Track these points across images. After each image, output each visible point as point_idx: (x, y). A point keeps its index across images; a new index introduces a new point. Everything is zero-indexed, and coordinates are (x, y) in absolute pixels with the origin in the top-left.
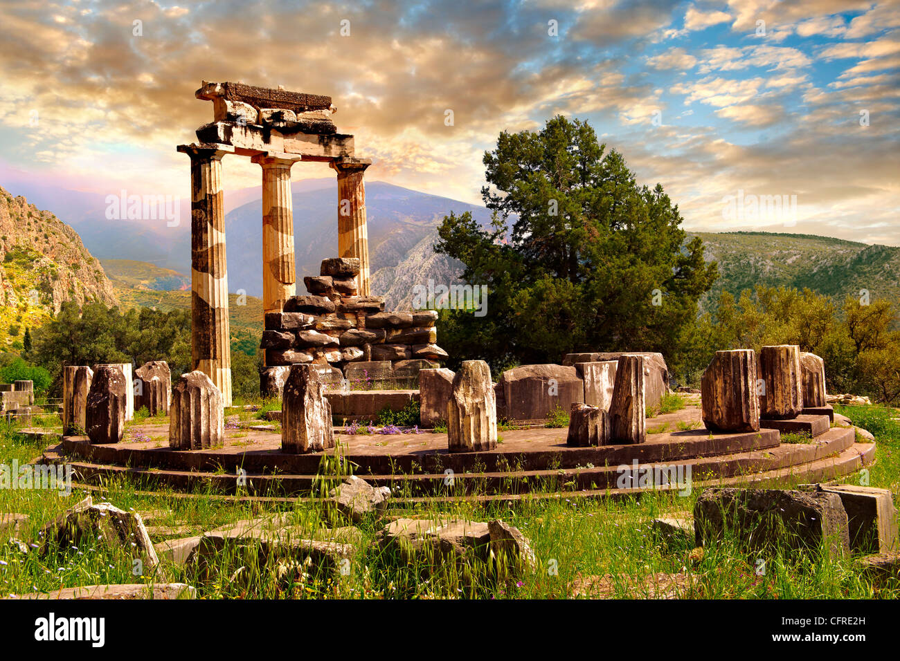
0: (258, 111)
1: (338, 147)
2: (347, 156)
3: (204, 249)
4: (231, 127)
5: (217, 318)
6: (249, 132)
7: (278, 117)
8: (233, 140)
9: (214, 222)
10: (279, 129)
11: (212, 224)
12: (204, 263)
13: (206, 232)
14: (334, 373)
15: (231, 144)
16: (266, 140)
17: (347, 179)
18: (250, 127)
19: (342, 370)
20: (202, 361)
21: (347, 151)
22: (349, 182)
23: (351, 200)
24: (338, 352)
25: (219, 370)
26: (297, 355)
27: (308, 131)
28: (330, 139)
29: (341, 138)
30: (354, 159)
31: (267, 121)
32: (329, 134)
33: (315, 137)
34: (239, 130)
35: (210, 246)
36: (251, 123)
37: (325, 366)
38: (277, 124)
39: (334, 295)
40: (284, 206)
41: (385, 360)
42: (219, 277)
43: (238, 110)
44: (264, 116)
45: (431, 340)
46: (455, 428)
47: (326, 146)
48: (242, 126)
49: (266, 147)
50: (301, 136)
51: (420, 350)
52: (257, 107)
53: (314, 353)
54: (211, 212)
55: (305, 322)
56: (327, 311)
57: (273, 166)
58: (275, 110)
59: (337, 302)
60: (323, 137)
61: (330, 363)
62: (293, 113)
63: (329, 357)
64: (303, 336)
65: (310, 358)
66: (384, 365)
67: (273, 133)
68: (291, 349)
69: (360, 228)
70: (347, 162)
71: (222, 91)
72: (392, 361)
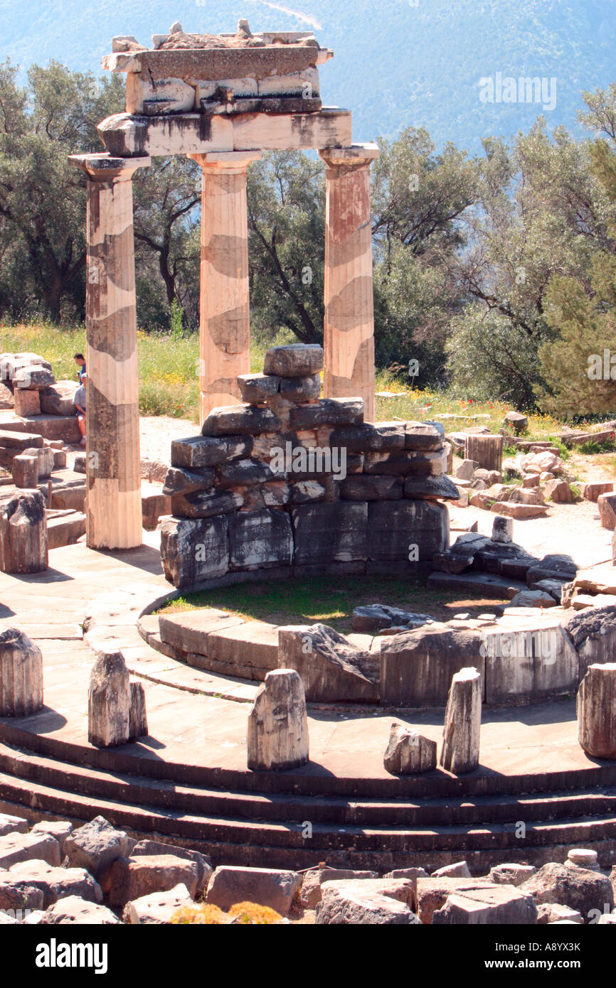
0: (195, 87)
1: (324, 132)
2: (338, 147)
3: (102, 317)
4: (146, 128)
5: (120, 419)
6: (176, 129)
7: (220, 96)
8: (150, 147)
9: (118, 277)
10: (226, 115)
11: (114, 281)
12: (102, 338)
13: (105, 292)
14: (277, 521)
15: (146, 155)
16: (204, 133)
17: (338, 181)
18: (177, 118)
19: (291, 514)
20: (97, 480)
21: (339, 139)
22: (341, 187)
23: (344, 217)
24: (285, 490)
25: (121, 495)
26: (218, 502)
27: (274, 112)
28: (310, 118)
29: (329, 116)
30: (352, 151)
31: (207, 106)
32: (309, 112)
33: (286, 120)
34: (160, 128)
35: (110, 312)
36: (180, 112)
37: (261, 513)
38: (221, 109)
39: (280, 407)
40: (231, 234)
41: (359, 501)
42: (122, 359)
43: (162, 93)
44: (203, 94)
45: (435, 472)
46: (254, 744)
47: (303, 132)
48: (164, 121)
49: (204, 146)
50: (262, 120)
51: (413, 487)
52: (194, 82)
53: (245, 495)
54: (113, 262)
55: (230, 452)
56: (267, 432)
57: (217, 171)
58: (222, 83)
59: (285, 416)
60: (299, 119)
61: (270, 507)
62: (253, 82)
63: (269, 499)
64: (226, 474)
65: (239, 501)
66: (356, 508)
67: (216, 122)
68: (208, 492)
69: (357, 260)
70: (338, 157)
71: (137, 66)
72: (371, 502)
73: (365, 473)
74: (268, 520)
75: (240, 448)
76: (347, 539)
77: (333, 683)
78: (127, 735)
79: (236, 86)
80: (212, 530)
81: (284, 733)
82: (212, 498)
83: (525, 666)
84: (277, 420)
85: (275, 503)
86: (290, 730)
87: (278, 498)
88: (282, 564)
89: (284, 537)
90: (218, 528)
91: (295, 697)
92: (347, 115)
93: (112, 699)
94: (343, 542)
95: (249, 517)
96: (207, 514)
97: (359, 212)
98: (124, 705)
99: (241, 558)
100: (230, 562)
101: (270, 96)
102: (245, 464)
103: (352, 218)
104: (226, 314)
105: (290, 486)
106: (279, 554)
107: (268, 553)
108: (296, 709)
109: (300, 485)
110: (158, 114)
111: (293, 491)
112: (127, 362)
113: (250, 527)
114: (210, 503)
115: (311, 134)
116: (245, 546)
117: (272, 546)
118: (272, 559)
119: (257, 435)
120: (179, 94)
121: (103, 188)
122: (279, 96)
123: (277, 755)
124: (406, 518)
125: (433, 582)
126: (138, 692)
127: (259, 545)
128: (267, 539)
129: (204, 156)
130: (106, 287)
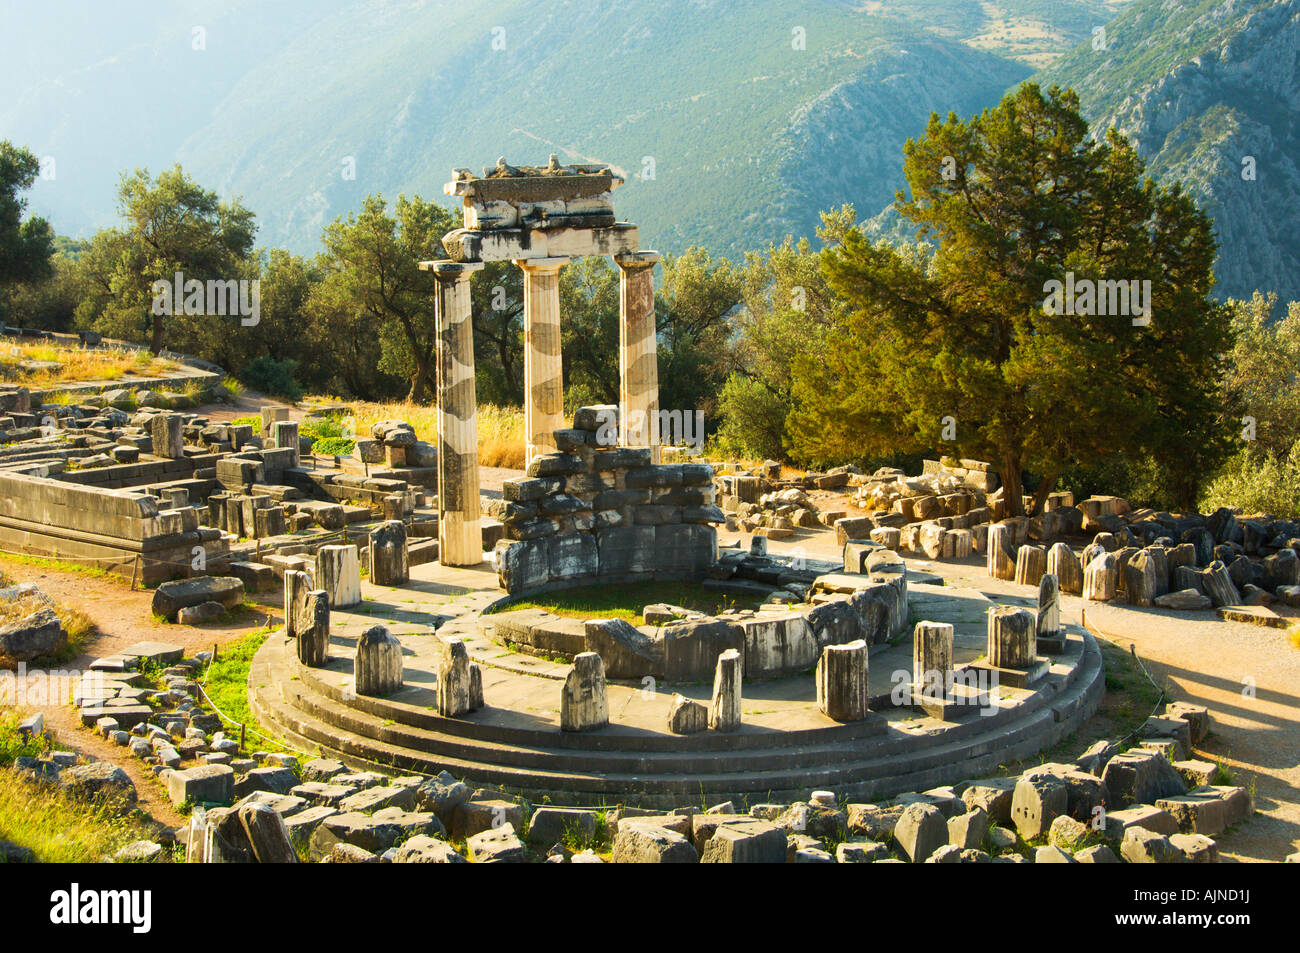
0: (517, 208)
1: (618, 242)
2: (629, 253)
3: (448, 387)
4: (480, 239)
5: (464, 465)
6: (503, 240)
7: (537, 214)
8: (483, 255)
9: (460, 356)
10: (541, 230)
11: (457, 359)
12: (449, 403)
13: (451, 368)
14: (585, 541)
15: (480, 260)
16: (525, 244)
18: (504, 232)
19: (596, 537)
20: (447, 514)
21: (629, 247)
23: (634, 307)
24: (592, 517)
25: (465, 524)
26: (539, 527)
27: (578, 227)
28: (607, 231)
29: (621, 230)
30: (638, 256)
31: (526, 222)
32: (606, 227)
33: (588, 233)
34: (490, 240)
35: (455, 383)
36: (506, 227)
37: (573, 536)
38: (538, 225)
39: (587, 454)
40: (547, 322)
41: (648, 525)
42: (465, 419)
43: (491, 212)
44: (524, 213)
45: (706, 502)
46: (566, 713)
47: (601, 242)
48: (494, 235)
49: (525, 254)
50: (570, 233)
51: (691, 514)
52: (516, 203)
53: (560, 522)
54: (456, 344)
55: (550, 488)
56: (577, 473)
57: (535, 273)
58: (538, 205)
59: (590, 460)
60: (598, 232)
61: (580, 531)
62: (562, 203)
63: (579, 525)
64: (546, 505)
65: (556, 527)
66: (646, 531)
67: (534, 235)
68: (532, 520)
69: (644, 341)
70: (629, 261)
71: (472, 191)
72: (657, 526)
73: (652, 503)
74: (579, 541)
75: (556, 486)
76: (640, 555)
77: (628, 663)
78: (468, 707)
79: (549, 207)
80: (535, 549)
81: (588, 702)
82: (535, 524)
83: (775, 648)
84: (584, 464)
85: (584, 527)
86: (594, 700)
87: (586, 523)
88: (590, 574)
89: (592, 553)
90: (540, 548)
91: (597, 674)
92: (635, 228)
93: (455, 679)
94: (636, 557)
95: (564, 539)
96: (533, 536)
97: (646, 304)
98: (465, 683)
99: (558, 571)
100: (549, 573)
101: (576, 214)
102: (560, 498)
103: (640, 309)
104: (545, 383)
105: (595, 515)
106: (587, 567)
107: (579, 567)
108: (599, 683)
109: (603, 514)
110: (490, 229)
111: (598, 518)
112: (468, 421)
113: (565, 546)
114: (534, 528)
115: (607, 244)
116: (561, 561)
117: (582, 559)
118: (582, 571)
119: (569, 476)
120: (505, 213)
121: (448, 287)
122: (582, 214)
123: (584, 720)
124: (685, 538)
125: (706, 586)
126: (476, 673)
127: (572, 560)
128: (578, 556)
129: (525, 261)
130: (451, 363)
